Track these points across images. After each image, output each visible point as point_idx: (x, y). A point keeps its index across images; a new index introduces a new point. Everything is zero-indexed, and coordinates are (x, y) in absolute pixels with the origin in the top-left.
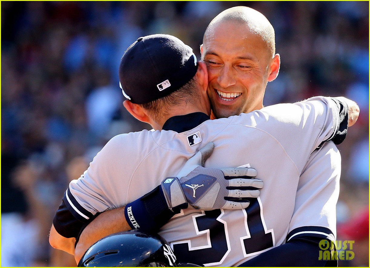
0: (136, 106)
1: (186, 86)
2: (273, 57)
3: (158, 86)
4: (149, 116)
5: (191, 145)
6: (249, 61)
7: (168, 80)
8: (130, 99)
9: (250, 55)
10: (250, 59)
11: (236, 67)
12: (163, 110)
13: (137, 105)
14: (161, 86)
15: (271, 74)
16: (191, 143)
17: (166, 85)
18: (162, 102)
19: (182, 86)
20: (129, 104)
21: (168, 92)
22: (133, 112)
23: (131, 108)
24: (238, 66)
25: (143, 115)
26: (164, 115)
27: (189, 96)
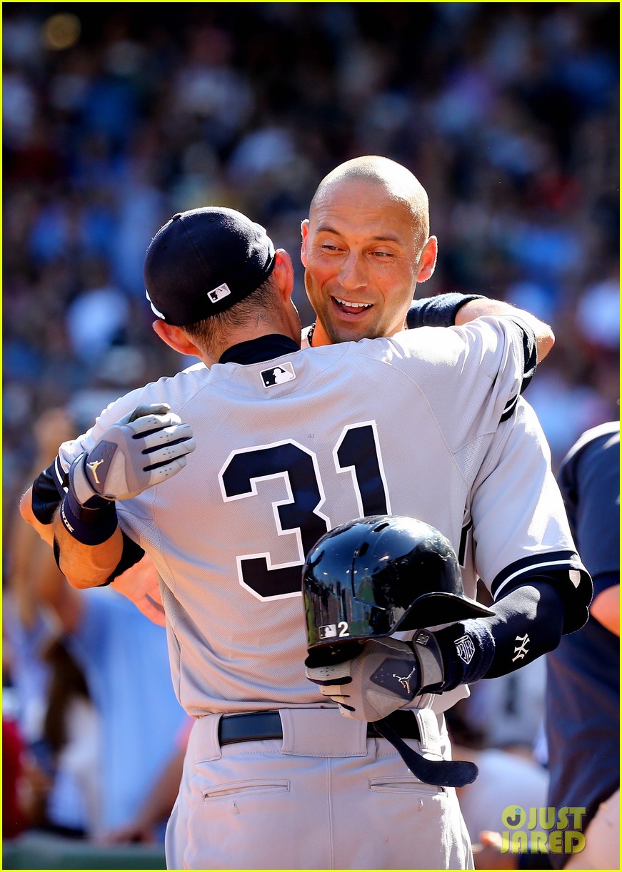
0: (174, 329)
1: (257, 293)
2: (427, 241)
3: (209, 294)
4: (197, 345)
5: (267, 385)
6: (391, 243)
7: (225, 284)
8: (164, 318)
9: (394, 234)
10: (394, 240)
11: (369, 256)
12: (218, 335)
13: (176, 328)
14: (214, 295)
15: (423, 270)
16: (268, 383)
17: (223, 292)
18: (216, 322)
19: (250, 294)
20: (163, 327)
21: (226, 304)
22: (170, 339)
23: (167, 333)
24: (372, 254)
25: (187, 344)
26: (221, 344)
27: (263, 309)
